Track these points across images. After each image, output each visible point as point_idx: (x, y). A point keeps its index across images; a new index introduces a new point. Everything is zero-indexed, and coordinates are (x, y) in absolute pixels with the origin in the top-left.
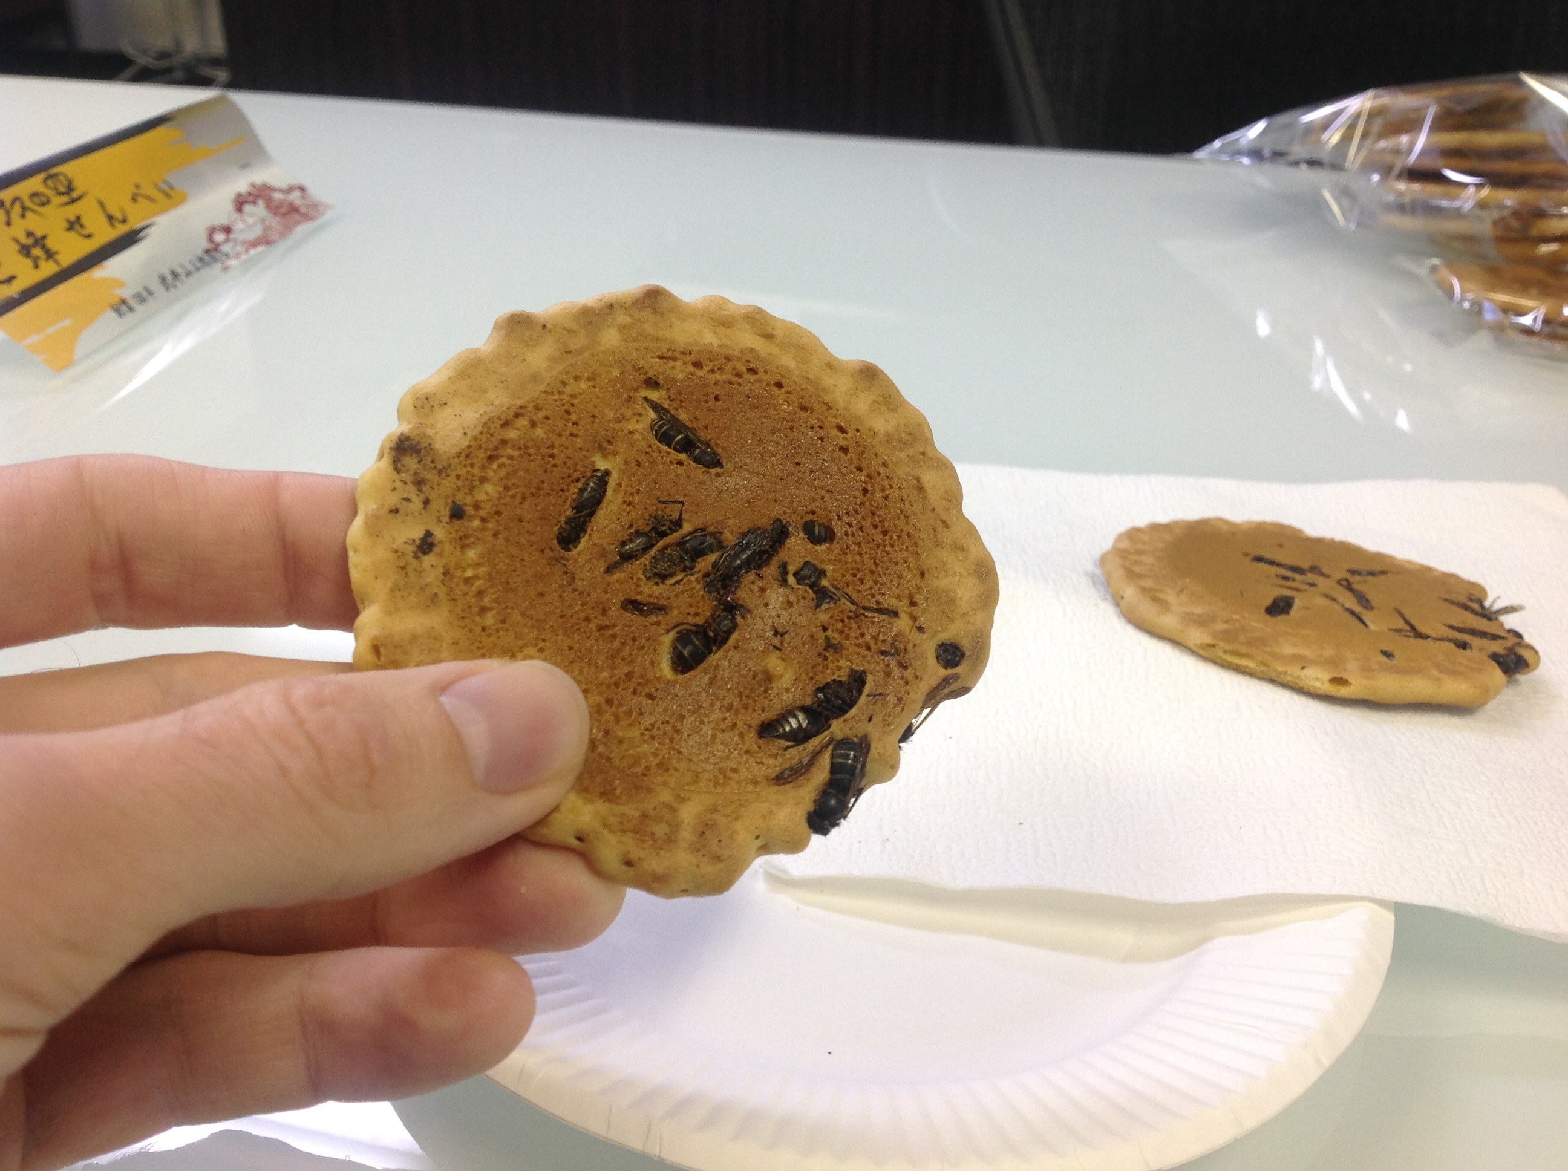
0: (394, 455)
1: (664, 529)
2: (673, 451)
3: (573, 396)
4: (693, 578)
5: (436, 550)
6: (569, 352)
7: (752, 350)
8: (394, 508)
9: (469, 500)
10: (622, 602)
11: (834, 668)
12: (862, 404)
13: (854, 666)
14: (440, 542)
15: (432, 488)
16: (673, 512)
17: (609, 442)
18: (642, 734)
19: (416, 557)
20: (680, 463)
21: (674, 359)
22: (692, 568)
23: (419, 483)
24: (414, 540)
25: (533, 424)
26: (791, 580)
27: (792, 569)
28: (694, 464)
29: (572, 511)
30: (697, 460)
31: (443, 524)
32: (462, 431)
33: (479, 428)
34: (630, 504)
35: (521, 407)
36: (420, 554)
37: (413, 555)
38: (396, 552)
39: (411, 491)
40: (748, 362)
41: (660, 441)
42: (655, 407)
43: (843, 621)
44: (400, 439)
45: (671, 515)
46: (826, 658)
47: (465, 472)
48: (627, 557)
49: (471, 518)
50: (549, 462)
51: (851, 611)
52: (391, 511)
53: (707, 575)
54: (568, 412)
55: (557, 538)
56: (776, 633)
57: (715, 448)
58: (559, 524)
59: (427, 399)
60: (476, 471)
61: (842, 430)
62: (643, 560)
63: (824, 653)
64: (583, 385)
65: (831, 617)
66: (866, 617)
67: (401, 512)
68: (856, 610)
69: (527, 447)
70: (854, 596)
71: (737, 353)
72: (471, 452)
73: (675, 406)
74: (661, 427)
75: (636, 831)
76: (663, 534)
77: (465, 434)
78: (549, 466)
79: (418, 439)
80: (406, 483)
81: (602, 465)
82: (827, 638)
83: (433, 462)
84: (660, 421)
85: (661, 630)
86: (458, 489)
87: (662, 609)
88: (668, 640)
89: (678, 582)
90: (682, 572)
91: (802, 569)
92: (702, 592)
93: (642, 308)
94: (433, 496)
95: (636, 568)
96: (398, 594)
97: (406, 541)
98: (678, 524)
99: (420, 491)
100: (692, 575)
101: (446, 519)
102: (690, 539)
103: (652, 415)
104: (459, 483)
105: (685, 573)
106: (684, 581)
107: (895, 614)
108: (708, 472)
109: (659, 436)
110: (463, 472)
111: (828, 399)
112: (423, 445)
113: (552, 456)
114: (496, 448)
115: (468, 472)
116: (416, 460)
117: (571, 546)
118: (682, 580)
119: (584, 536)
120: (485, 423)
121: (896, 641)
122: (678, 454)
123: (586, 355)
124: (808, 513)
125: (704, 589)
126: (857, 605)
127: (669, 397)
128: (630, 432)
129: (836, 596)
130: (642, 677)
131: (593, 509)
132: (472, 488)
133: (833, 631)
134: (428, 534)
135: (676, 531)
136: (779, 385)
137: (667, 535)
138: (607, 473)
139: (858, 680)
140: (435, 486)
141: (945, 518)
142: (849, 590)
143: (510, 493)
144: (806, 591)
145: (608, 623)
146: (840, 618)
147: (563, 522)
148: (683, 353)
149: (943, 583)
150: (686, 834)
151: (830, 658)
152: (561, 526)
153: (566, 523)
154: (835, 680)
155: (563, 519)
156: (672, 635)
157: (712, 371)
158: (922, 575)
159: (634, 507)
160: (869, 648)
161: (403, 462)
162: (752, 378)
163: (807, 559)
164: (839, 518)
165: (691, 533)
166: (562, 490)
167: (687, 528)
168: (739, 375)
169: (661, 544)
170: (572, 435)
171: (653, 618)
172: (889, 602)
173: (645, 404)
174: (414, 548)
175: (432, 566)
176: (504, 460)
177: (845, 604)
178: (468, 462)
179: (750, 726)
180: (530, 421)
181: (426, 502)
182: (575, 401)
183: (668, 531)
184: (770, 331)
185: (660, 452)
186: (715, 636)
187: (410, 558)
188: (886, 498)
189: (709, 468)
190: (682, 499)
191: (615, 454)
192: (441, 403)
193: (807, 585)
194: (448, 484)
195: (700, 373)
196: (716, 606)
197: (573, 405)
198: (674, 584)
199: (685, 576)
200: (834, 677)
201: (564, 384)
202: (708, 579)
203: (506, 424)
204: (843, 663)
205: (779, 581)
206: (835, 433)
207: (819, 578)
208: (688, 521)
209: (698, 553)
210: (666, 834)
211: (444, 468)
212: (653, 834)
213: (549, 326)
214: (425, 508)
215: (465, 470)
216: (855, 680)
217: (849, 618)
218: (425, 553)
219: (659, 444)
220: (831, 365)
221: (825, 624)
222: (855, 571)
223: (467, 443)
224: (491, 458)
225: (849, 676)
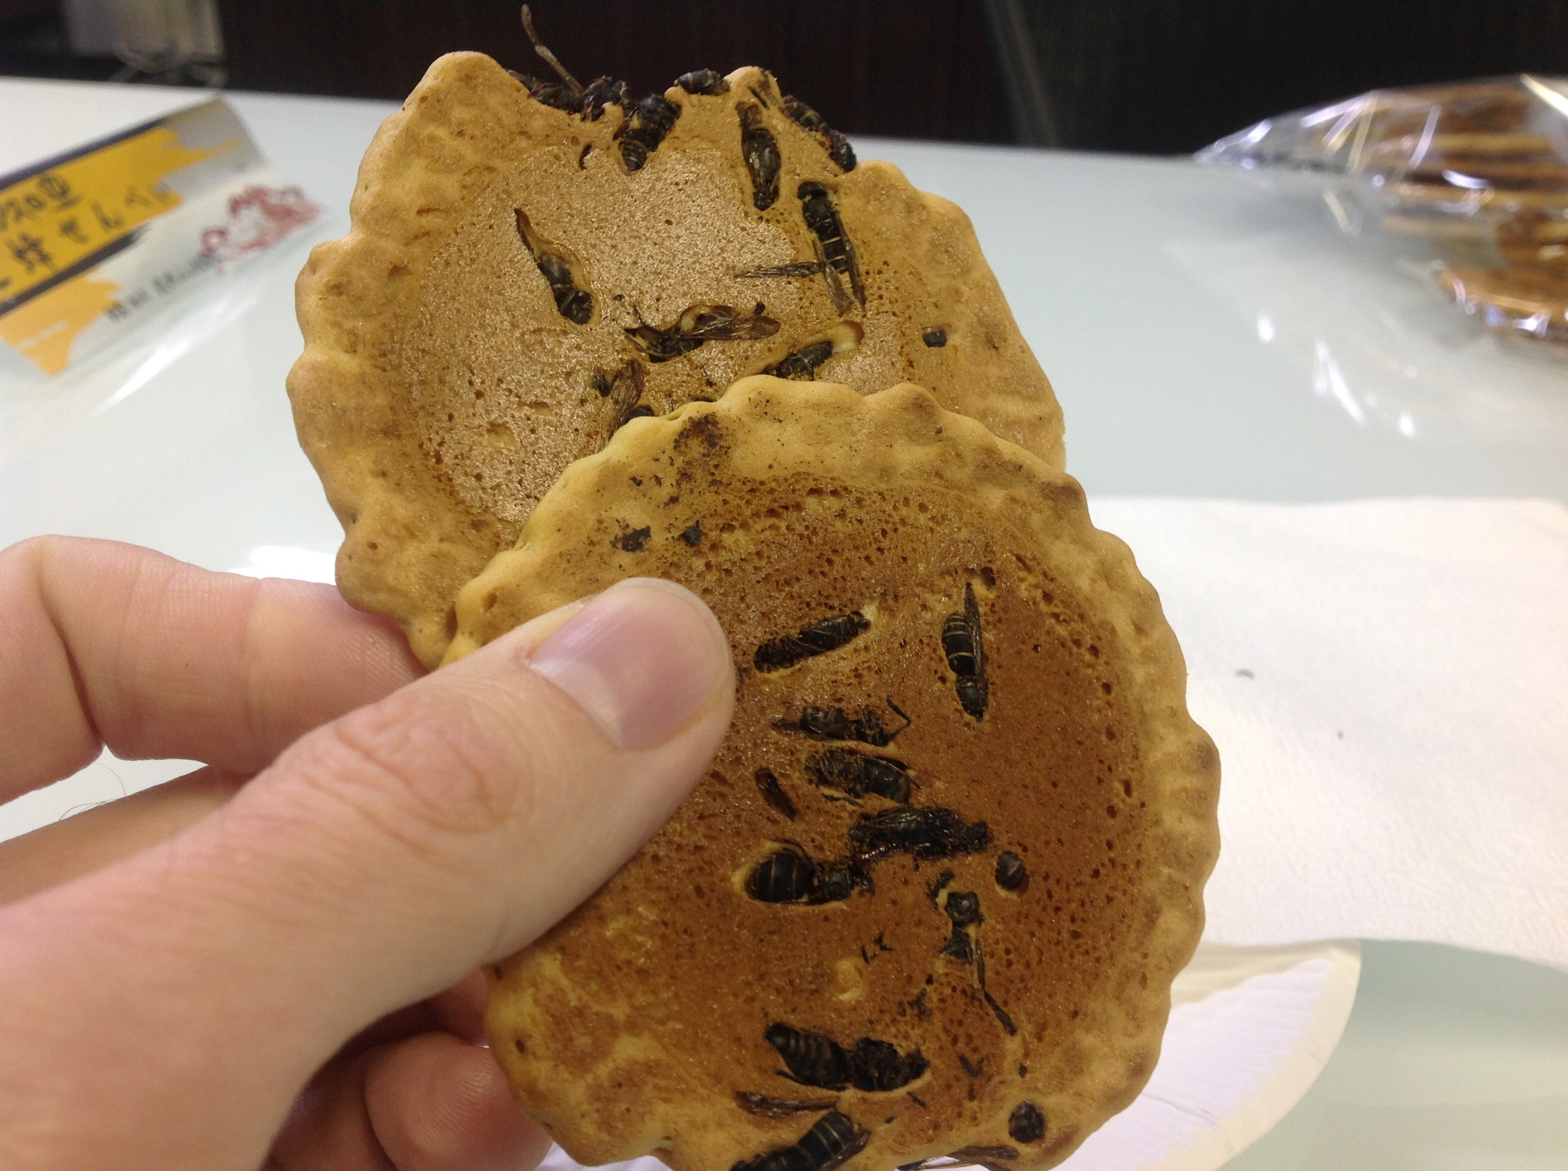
0: (688, 427)
1: (868, 732)
2: (946, 662)
3: (903, 522)
4: (850, 807)
5: (639, 554)
6: (939, 475)
7: (1113, 631)
8: (639, 478)
9: (714, 534)
10: (762, 769)
11: (902, 1030)
12: (1173, 782)
13: (923, 1048)
14: (651, 551)
15: (692, 491)
17: (896, 596)
18: (655, 923)
19: (614, 545)
20: (943, 679)
21: (1029, 569)
22: (857, 796)
23: (685, 476)
24: (628, 526)
25: (842, 515)
26: (942, 897)
27: (954, 886)
28: (955, 693)
29: (799, 634)
30: (962, 693)
31: (670, 536)
32: (770, 461)
33: (788, 474)
34: (858, 676)
35: (845, 489)
36: (619, 545)
37: (612, 539)
38: (600, 522)
39: (670, 477)
40: (1099, 638)
41: (944, 640)
42: (971, 601)
43: (954, 989)
44: (706, 417)
45: (887, 724)
46: (903, 1013)
47: (735, 503)
48: (806, 725)
49: (699, 553)
50: (821, 566)
51: (972, 986)
52: (634, 479)
53: (866, 817)
54: (884, 533)
55: (761, 647)
56: (879, 941)
57: (990, 697)
58: (775, 635)
59: (768, 401)
60: (748, 512)
61: (1128, 790)
62: (820, 744)
63: (907, 1008)
64: (923, 519)
65: (947, 975)
66: (981, 1006)
67: (642, 487)
68: (978, 990)
69: (815, 532)
70: (989, 974)
71: (1095, 621)
72: (759, 490)
73: (990, 619)
74: (956, 628)
75: (558, 1021)
76: (862, 737)
77: (771, 467)
78: (817, 570)
79: (724, 432)
80: (672, 464)
81: (869, 612)
82: (923, 994)
83: (716, 466)
84: (961, 620)
85: (772, 831)
86: (714, 514)
87: (791, 812)
88: (769, 846)
89: (832, 799)
90: (845, 791)
91: (964, 897)
92: (845, 830)
93: (1046, 497)
94: (685, 499)
95: (806, 746)
96: (564, 565)
97: (619, 519)
98: (883, 739)
99: (678, 484)
100: (851, 803)
101: (676, 534)
102: (884, 766)
103: (961, 609)
104: (720, 509)
105: (847, 795)
106: (838, 803)
107: (1013, 1032)
108: (961, 714)
109: (948, 634)
110: (734, 502)
111: (1143, 744)
112: (722, 443)
113: (830, 561)
114: (786, 508)
115: (739, 506)
116: (702, 450)
117: (766, 667)
118: (838, 799)
119: (787, 668)
120: (799, 473)
121: (988, 1059)
122: (949, 668)
123: (953, 493)
124: (1020, 845)
125: (851, 829)
126: (983, 987)
127: (993, 605)
128: (924, 607)
129: (972, 955)
130: (710, 863)
131: (819, 650)
132: (728, 527)
133: (935, 990)
134: (646, 532)
135: (877, 745)
136: (1107, 688)
137: (867, 742)
138: (866, 625)
139: (916, 1066)
140: (696, 491)
141: (1148, 974)
142: (989, 962)
143: (758, 563)
144: (946, 924)
145: (728, 777)
146: (954, 983)
147: (779, 637)
148: (1045, 574)
149: (1087, 1040)
150: (603, 1070)
151: (908, 1018)
152: (775, 639)
153: (781, 641)
154: (892, 1044)
155: (782, 634)
156: (776, 846)
157: (1056, 616)
158: (1075, 1014)
159: (860, 683)
160: (955, 1041)
161: (689, 442)
162: (1088, 657)
163: (978, 892)
164: (1046, 877)
165: (889, 760)
166: (808, 604)
167: (891, 750)
168: (1077, 643)
169: (852, 744)
170: (867, 558)
171: (774, 813)
172: (1018, 1014)
173: (964, 591)
174: (620, 535)
175: (621, 566)
176: (783, 525)
177: (972, 974)
178: (748, 497)
179: (766, 1015)
180: (842, 510)
181: (674, 500)
182: (901, 529)
183: (870, 739)
184: (1146, 627)
185: (935, 650)
186: (818, 887)
187: (608, 539)
188: (1110, 899)
189: (966, 710)
190: (913, 717)
191: (892, 613)
192: (777, 418)
193: (952, 917)
194: (712, 499)
195: (1043, 607)
196: (846, 857)
197: (895, 530)
198: (826, 797)
199: (845, 799)
200: (894, 1041)
201: (906, 501)
202: (863, 822)
203: (815, 492)
204: (916, 1033)
205: (930, 889)
206: (1119, 787)
207: (971, 921)
208: (899, 746)
209: (880, 789)
210: (583, 1051)
211: (721, 482)
212: (570, 1039)
213: (943, 435)
214: (666, 504)
215: (738, 501)
216: (911, 1065)
217: (964, 991)
218: (626, 548)
219: (940, 642)
220: (1178, 716)
221: (935, 976)
222: (1011, 948)
223: (764, 478)
224: (772, 513)
225: (909, 1055)
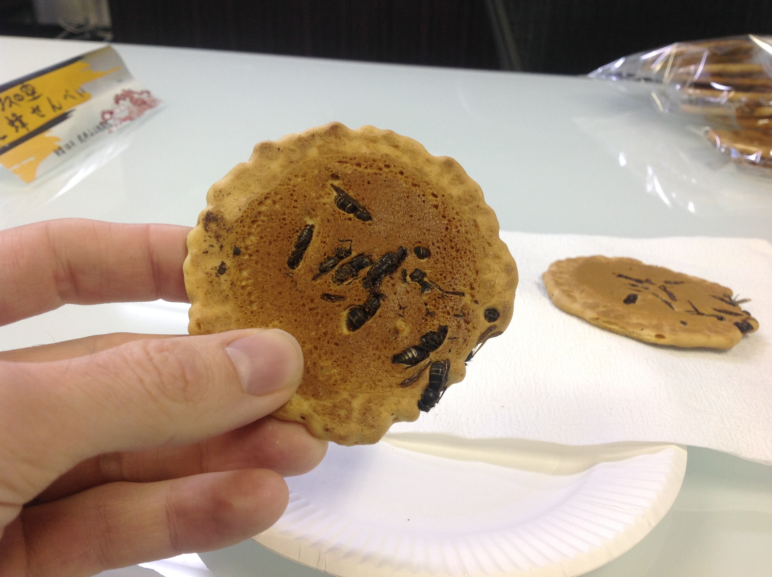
0: (205, 223)
1: (342, 255)
2: (346, 213)
3: (294, 186)
4: (357, 281)
5: (227, 272)
6: (292, 162)
7: (387, 155)
8: (205, 251)
9: (242, 245)
10: (321, 295)
11: (431, 325)
12: (445, 181)
13: (441, 324)
14: (229, 268)
15: (224, 239)
16: (347, 246)
17: (313, 210)
18: (332, 364)
19: (217, 276)
20: (350, 219)
21: (346, 162)
22: (357, 275)
23: (217, 237)
24: (216, 267)
25: (274, 203)
26: (408, 278)
27: (409, 273)
28: (357, 219)
29: (295, 248)
30: (358, 217)
31: (230, 258)
32: (238, 208)
33: (247, 206)
34: (325, 242)
35: (268, 194)
36: (219, 275)
37: (215, 275)
38: (207, 274)
39: (214, 241)
40: (385, 161)
41: (339, 208)
42: (337, 189)
43: (435, 300)
44: (207, 214)
45: (345, 248)
46: (426, 320)
47: (240, 230)
48: (323, 271)
49: (244, 254)
50: (283, 223)
51: (439, 294)
52: (204, 252)
53: (365, 279)
54: (292, 195)
55: (288, 263)
56: (401, 308)
57: (368, 210)
58: (289, 255)
59: (220, 191)
60: (246, 229)
61: (435, 196)
62: (331, 272)
63: (426, 317)
64: (299, 180)
65: (429, 298)
66: (447, 297)
67: (209, 252)
68: (442, 293)
69: (271, 215)
70: (441, 286)
71: (379, 157)
72: (243, 219)
73: (347, 188)
74: (340, 200)
75: (331, 414)
76: (342, 258)
77: (240, 209)
78: (283, 225)
79: (216, 213)
80: (211, 237)
81: (310, 222)
82: (427, 309)
83: (224, 225)
84: (339, 197)
85: (341, 308)
86: (237, 239)
87: (342, 298)
88: (345, 313)
89: (349, 283)
90: (352, 278)
91: (414, 273)
92: (362, 288)
93: (330, 136)
94: (224, 243)
95: (328, 277)
96: (209, 296)
97: (211, 268)
98: (349, 252)
99: (218, 241)
100: (357, 279)
101: (231, 256)
102: (356, 260)
103: (335, 194)
104: (237, 236)
105: (353, 278)
106: (353, 282)
107: (463, 294)
108: (364, 223)
109: (339, 206)
110: (239, 230)
111: (427, 180)
112: (219, 217)
113: (284, 219)
114: (256, 217)
115: (242, 230)
116: (215, 225)
117: (295, 267)
118: (352, 282)
119: (301, 261)
120: (250, 203)
121: (463, 309)
122: (348, 214)
123: (301, 163)
124: (417, 242)
125: (363, 286)
126: (443, 291)
127: (344, 184)
128: (324, 204)
129: (432, 286)
130: (332, 334)
131: (306, 246)
132: (244, 239)
133: (430, 305)
134: (223, 263)
135: (349, 256)
136: (402, 173)
137: (344, 258)
138: (313, 226)
139: (444, 330)
140: (226, 238)
141: (489, 241)
142: (438, 283)
143: (263, 240)
144: (416, 285)
145: (314, 307)
146: (434, 298)
147: (290, 254)
148: (351, 159)
149: (488, 276)
150: (356, 415)
151: (429, 320)
152: (289, 256)
153: (292, 255)
154: (431, 331)
155: (290, 253)
156: (347, 311)
157: (366, 168)
158: (477, 272)
159: (327, 244)
160: (449, 313)
161: (210, 226)
162: (387, 170)
163: (417, 267)
164: (433, 244)
165: (356, 257)
166: (290, 237)
167: (354, 254)
168: (380, 169)
169: (340, 263)
170: (294, 207)
171: (337, 303)
172: (460, 288)
173: (332, 188)
174: (216, 271)
175: (225, 280)
176: (260, 223)
177: (436, 290)
178: (242, 224)
179: (387, 357)
180: (273, 201)
181: (221, 247)
182: (296, 189)
183: (344, 256)
184: (397, 144)
185: (339, 213)
186: (369, 311)
187: (214, 276)
188: (458, 232)
189: (365, 221)
190: (351, 239)
191: (316, 216)
192: (228, 193)
193: (416, 281)
194: (232, 237)
195: (359, 169)
196: (369, 295)
197: (294, 191)
198: (348, 284)
199: (354, 280)
200: (431, 330)
201: (290, 179)
202: (365, 281)
203: (261, 203)
204: (436, 322)
205: (402, 280)
206: (431, 197)
207: (423, 277)
208: (355, 250)
209: (361, 267)
210: (346, 415)
211: (230, 228)
212: (339, 415)
213: (281, 148)
214: (221, 250)
215: (240, 229)
216: (441, 331)
217: (439, 298)
218: (222, 274)
219: (339, 209)
220: (429, 161)
221: (426, 302)
222: (441, 273)
223: (241, 215)
224: (253, 222)
225: (438, 329)
